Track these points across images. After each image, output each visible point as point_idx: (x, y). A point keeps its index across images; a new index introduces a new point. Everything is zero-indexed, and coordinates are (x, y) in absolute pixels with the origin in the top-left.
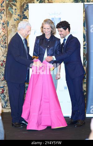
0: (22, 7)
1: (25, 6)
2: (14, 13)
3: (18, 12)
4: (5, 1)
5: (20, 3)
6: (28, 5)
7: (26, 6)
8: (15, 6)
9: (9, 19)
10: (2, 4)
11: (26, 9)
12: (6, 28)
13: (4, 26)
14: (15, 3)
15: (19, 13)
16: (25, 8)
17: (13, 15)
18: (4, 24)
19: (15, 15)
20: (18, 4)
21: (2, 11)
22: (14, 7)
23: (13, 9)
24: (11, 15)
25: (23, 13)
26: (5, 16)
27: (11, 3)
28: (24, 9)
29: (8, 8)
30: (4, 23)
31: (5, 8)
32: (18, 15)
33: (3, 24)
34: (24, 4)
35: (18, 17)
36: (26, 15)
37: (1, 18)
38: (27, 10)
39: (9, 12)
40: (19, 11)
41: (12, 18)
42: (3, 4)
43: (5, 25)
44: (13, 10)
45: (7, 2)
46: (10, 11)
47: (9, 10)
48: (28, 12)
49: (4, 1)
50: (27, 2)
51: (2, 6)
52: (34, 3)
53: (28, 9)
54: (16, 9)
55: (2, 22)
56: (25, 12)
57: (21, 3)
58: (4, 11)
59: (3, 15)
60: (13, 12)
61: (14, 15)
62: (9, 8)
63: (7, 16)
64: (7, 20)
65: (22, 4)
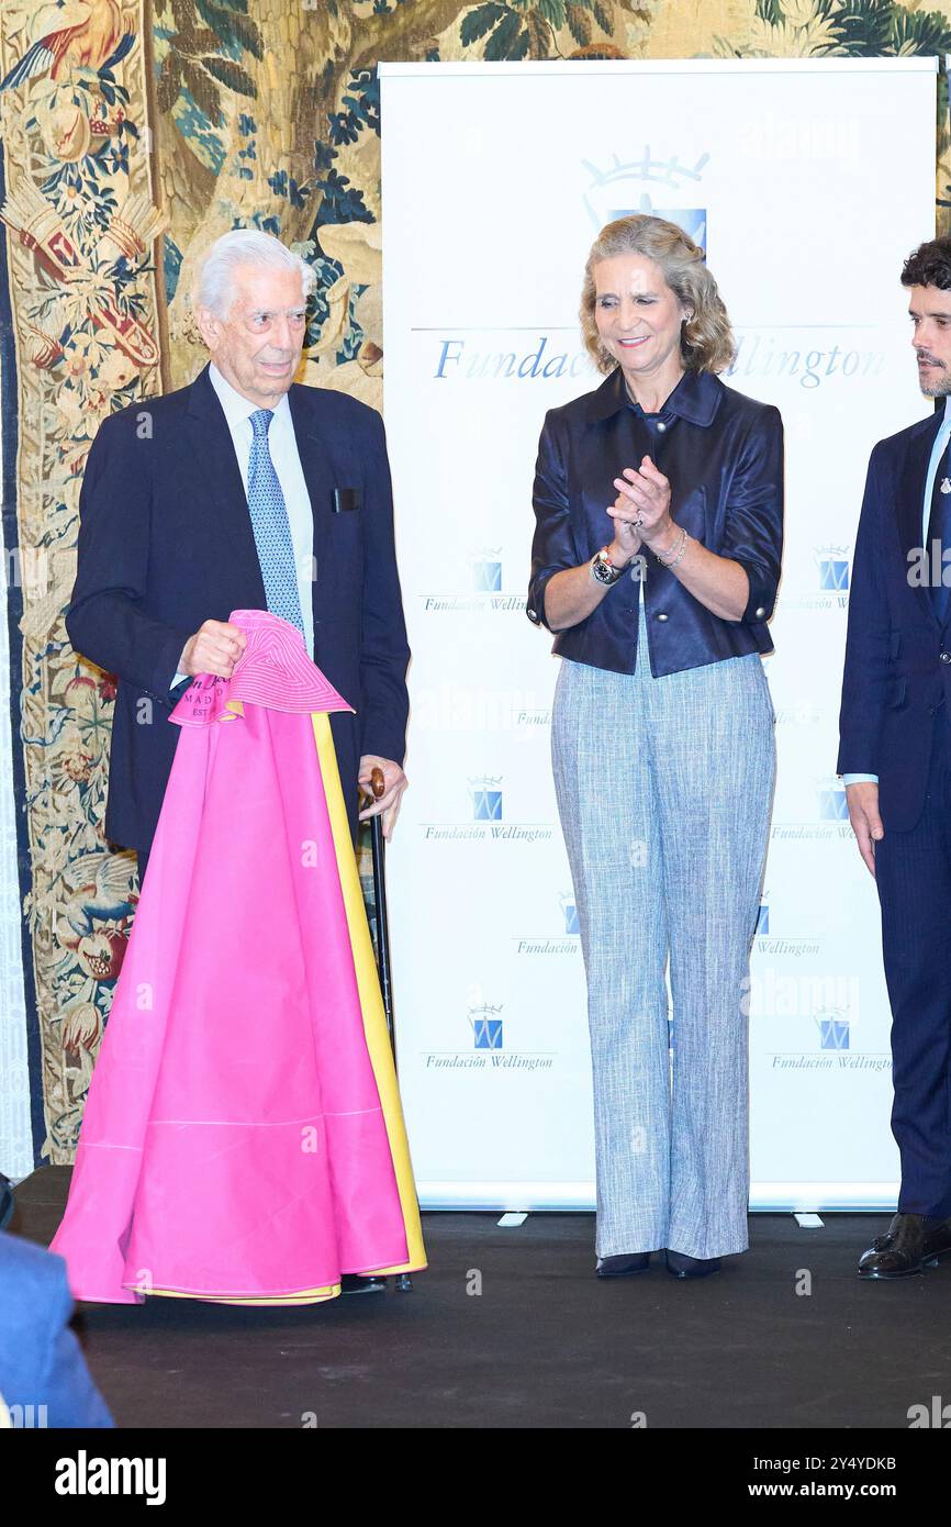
0: (311, 95)
1: (342, 92)
2: (227, 164)
3: (275, 150)
4: (139, 40)
5: (290, 61)
6: (371, 85)
7: (356, 95)
8: (245, 86)
9: (182, 221)
10: (105, 74)
11: (352, 120)
12: (151, 309)
13: (128, 290)
14: (247, 62)
15: (284, 165)
16: (341, 108)
17: (223, 182)
18: (131, 276)
19: (238, 184)
20: (273, 73)
21: (115, 144)
22: (232, 103)
23: (216, 116)
24: (201, 182)
25: (325, 156)
26: (135, 189)
27: (197, 60)
28: (335, 118)
29: (166, 108)
30: (132, 265)
31: (138, 111)
32: (277, 184)
33: (122, 273)
34: (331, 71)
35: (276, 200)
36: (355, 184)
37: (101, 214)
38: (366, 133)
39: (182, 153)
40: (283, 140)
41: (213, 210)
42: (116, 70)
43: (143, 284)
44: (227, 135)
45: (162, 48)
46: (193, 144)
47: (179, 132)
48: (372, 154)
49: (128, 41)
50: (364, 45)
51: (108, 94)
52: (433, 55)
53: (375, 124)
54: (247, 125)
55: (109, 251)
56: (341, 149)
57: (304, 58)
58: (126, 138)
59: (118, 182)
60: (219, 155)
61: (228, 186)
62: (181, 107)
63: (166, 189)
64: (157, 230)
65: (317, 68)
